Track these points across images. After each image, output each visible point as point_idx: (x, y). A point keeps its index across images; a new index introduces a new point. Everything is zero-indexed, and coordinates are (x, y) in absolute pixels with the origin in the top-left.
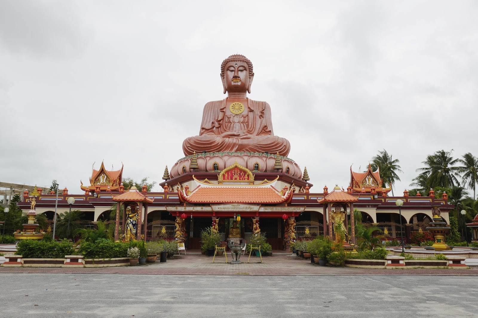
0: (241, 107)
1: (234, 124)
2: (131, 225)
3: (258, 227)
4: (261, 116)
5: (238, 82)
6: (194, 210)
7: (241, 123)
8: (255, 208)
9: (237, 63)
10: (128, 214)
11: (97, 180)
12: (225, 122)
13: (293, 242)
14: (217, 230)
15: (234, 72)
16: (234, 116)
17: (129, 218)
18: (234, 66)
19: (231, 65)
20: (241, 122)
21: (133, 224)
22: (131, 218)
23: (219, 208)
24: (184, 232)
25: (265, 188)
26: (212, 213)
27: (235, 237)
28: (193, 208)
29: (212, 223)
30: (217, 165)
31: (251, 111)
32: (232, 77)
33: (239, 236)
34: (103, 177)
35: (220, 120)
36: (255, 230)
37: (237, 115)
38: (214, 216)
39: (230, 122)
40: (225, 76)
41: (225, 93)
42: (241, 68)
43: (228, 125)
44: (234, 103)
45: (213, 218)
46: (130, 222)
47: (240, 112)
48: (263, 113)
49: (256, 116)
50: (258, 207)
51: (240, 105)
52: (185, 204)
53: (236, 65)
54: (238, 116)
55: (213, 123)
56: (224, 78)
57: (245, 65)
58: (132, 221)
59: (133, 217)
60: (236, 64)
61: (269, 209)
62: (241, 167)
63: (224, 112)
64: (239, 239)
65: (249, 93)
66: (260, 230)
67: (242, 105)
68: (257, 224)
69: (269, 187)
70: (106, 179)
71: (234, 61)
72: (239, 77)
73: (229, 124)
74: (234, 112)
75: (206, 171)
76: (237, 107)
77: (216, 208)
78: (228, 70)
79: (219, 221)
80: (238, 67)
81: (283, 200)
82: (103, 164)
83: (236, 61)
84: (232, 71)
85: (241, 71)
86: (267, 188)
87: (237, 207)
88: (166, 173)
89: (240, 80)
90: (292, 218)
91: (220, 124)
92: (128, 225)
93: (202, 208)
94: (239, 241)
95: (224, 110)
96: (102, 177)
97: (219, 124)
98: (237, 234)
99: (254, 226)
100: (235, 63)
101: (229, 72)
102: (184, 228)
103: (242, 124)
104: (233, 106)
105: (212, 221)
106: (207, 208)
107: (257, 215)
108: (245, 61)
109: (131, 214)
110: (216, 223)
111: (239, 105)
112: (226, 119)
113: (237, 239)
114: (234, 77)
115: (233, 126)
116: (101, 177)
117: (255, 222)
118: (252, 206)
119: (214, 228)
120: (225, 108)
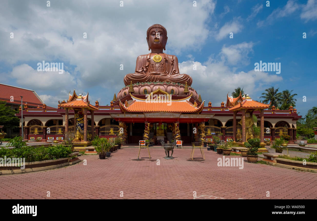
0: (160, 58)
2: (79, 127)
3: (178, 129)
6: (131, 117)
8: (177, 116)
9: (157, 29)
10: (76, 118)
12: (150, 67)
13: (204, 139)
14: (148, 131)
16: (156, 64)
17: (78, 122)
20: (160, 67)
21: (81, 126)
22: (79, 122)
23: (150, 115)
24: (126, 132)
25: (182, 102)
26: (144, 119)
27: (161, 136)
28: (130, 115)
29: (145, 126)
30: (146, 90)
31: (166, 60)
32: (154, 39)
33: (164, 135)
35: (147, 66)
36: (176, 131)
38: (146, 121)
40: (149, 39)
41: (149, 50)
42: (160, 33)
45: (145, 122)
46: (78, 125)
47: (159, 61)
49: (170, 64)
50: (179, 114)
52: (125, 113)
54: (158, 63)
55: (143, 68)
56: (149, 40)
57: (162, 31)
58: (80, 124)
59: (81, 121)
61: (187, 117)
62: (162, 91)
63: (149, 61)
64: (163, 137)
65: (165, 50)
66: (180, 131)
67: (160, 57)
68: (178, 127)
69: (185, 102)
71: (155, 28)
72: (158, 39)
73: (153, 68)
74: (155, 61)
75: (140, 94)
76: (157, 58)
77: (148, 116)
78: (151, 34)
79: (150, 125)
80: (158, 32)
81: (197, 110)
82: (74, 91)
84: (154, 35)
86: (184, 102)
87: (163, 115)
88: (115, 98)
89: (159, 41)
90: (203, 123)
92: (77, 127)
93: (137, 116)
94: (164, 138)
97: (146, 69)
98: (162, 133)
99: (176, 129)
101: (152, 36)
102: (126, 130)
104: (155, 57)
105: (145, 125)
106: (141, 115)
107: (178, 120)
108: (162, 28)
109: (79, 118)
110: (148, 126)
113: (162, 137)
115: (155, 69)
117: (177, 125)
118: (175, 114)
119: (147, 130)
120: (150, 58)
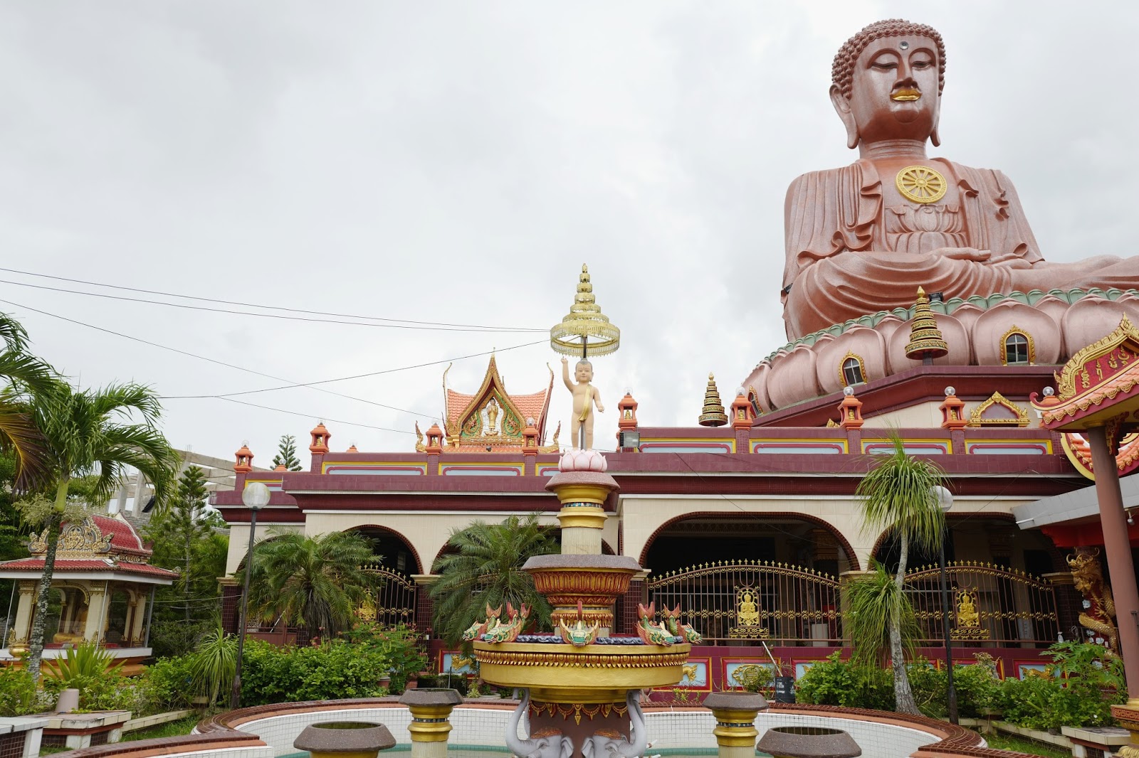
0: (936, 182)
1: (923, 236)
4: (1002, 211)
5: (912, 101)
7: (946, 232)
9: (906, 38)
11: (471, 423)
12: (886, 231)
15: (894, 71)
16: (917, 211)
18: (899, 51)
19: (885, 47)
20: (943, 230)
30: (1020, 339)
31: (972, 194)
32: (892, 87)
34: (492, 414)
35: (867, 226)
37: (925, 204)
39: (905, 230)
41: (853, 147)
42: (922, 57)
43: (898, 238)
44: (908, 170)
47: (935, 197)
48: (1006, 203)
49: (988, 213)
51: (930, 174)
53: (904, 47)
54: (931, 209)
55: (838, 236)
57: (932, 45)
60: (904, 44)
63: (877, 196)
67: (936, 175)
70: (505, 419)
71: (895, 33)
72: (915, 85)
73: (904, 237)
74: (914, 197)
75: (973, 361)
76: (921, 182)
78: (872, 64)
80: (910, 50)
82: (492, 364)
83: (903, 33)
84: (887, 67)
85: (920, 65)
88: (712, 399)
89: (919, 95)
91: (868, 237)
95: (879, 191)
96: (489, 413)
97: (864, 238)
100: (899, 39)
101: (875, 75)
103: (948, 235)
104: (907, 177)
108: (932, 35)
111: (926, 173)
112: (889, 221)
114: (897, 86)
115: (919, 242)
116: (484, 412)
120: (879, 183)
